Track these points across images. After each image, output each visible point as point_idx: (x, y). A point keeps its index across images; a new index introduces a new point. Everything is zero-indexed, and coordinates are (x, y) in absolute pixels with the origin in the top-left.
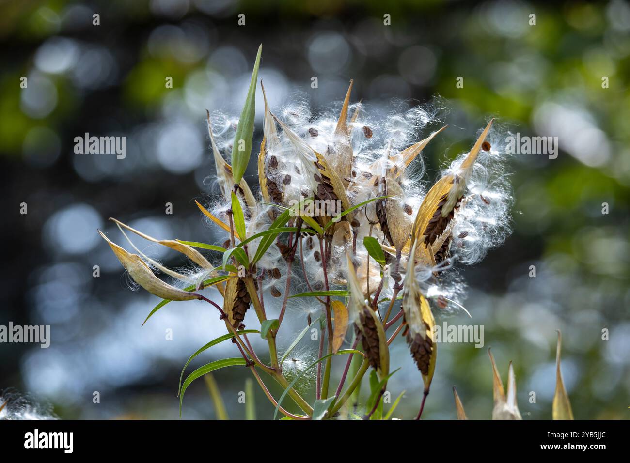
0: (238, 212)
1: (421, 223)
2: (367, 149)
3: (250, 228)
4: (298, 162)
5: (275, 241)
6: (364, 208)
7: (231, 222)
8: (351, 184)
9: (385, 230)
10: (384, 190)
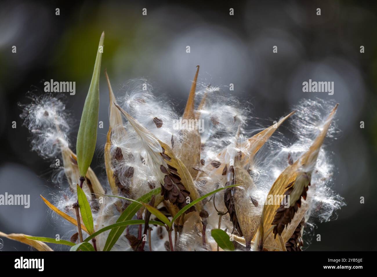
0: (85, 206)
1: (269, 212)
2: (215, 136)
3: (98, 221)
4: (144, 153)
5: (124, 233)
6: (213, 197)
7: (78, 216)
8: (200, 173)
9: (234, 220)
10: (232, 179)
